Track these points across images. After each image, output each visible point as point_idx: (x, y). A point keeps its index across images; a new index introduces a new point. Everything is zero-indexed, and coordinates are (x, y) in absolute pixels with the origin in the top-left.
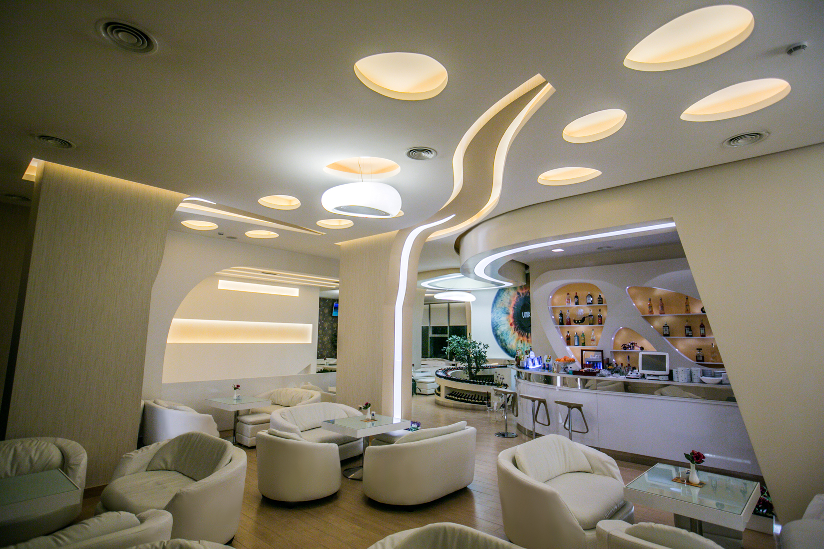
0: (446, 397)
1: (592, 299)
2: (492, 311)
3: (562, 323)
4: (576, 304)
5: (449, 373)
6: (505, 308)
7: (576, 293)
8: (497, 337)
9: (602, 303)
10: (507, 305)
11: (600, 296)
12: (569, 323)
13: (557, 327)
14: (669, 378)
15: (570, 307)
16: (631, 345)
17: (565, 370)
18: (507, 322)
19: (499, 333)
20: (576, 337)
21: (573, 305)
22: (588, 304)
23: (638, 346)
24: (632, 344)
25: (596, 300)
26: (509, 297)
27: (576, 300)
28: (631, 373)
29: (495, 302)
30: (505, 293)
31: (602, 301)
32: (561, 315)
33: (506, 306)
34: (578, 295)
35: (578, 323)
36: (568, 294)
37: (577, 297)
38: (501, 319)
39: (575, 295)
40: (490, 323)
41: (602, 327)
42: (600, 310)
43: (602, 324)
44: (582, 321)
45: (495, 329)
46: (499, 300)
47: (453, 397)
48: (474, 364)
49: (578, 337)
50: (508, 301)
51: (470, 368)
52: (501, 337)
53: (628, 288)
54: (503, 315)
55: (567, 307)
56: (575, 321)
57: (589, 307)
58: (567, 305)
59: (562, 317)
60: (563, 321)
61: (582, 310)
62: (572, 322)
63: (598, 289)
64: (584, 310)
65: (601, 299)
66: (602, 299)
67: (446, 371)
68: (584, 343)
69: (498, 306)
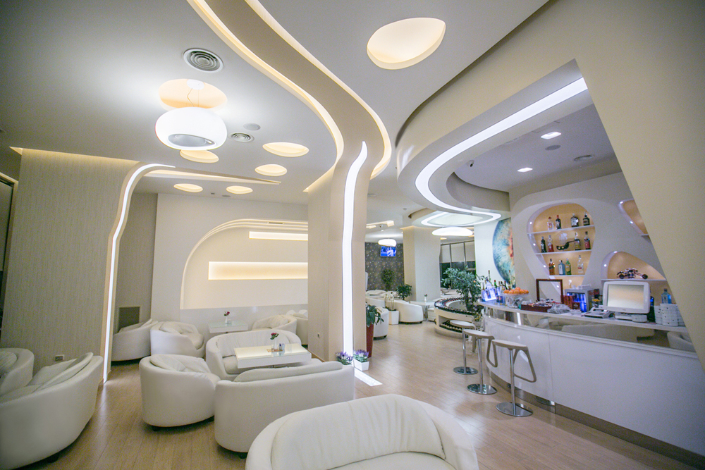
0: (440, 326)
1: (577, 221)
2: (493, 244)
3: (544, 250)
4: (558, 228)
5: (448, 304)
6: (505, 239)
7: (558, 216)
8: (499, 268)
9: (589, 224)
10: (506, 236)
11: (586, 216)
12: (552, 250)
13: (539, 256)
14: (648, 319)
15: (553, 233)
16: (630, 273)
17: (516, 304)
18: (507, 253)
19: (500, 264)
20: (561, 266)
21: (555, 229)
22: (572, 226)
23: (639, 274)
24: (631, 271)
25: (582, 221)
26: (507, 229)
27: (558, 223)
28: (594, 310)
29: (495, 235)
30: (504, 225)
31: (589, 221)
32: (543, 241)
33: (506, 238)
34: (560, 218)
35: (561, 249)
36: (550, 218)
37: (558, 220)
38: (502, 251)
39: (556, 218)
40: (492, 255)
41: (590, 252)
42: (586, 233)
43: (590, 249)
44: (566, 246)
45: (496, 260)
46: (499, 232)
47: (446, 326)
48: (470, 295)
49: (563, 265)
50: (507, 232)
51: (466, 298)
52: (503, 268)
53: (621, 203)
54: (504, 246)
55: (547, 233)
56: (557, 247)
57: (575, 230)
58: (549, 231)
59: (544, 244)
60: (545, 248)
61: (565, 235)
62: (555, 248)
63: (583, 209)
64: (568, 234)
65: (586, 220)
66: (588, 219)
67: (444, 302)
68: (570, 272)
69: (498, 238)
